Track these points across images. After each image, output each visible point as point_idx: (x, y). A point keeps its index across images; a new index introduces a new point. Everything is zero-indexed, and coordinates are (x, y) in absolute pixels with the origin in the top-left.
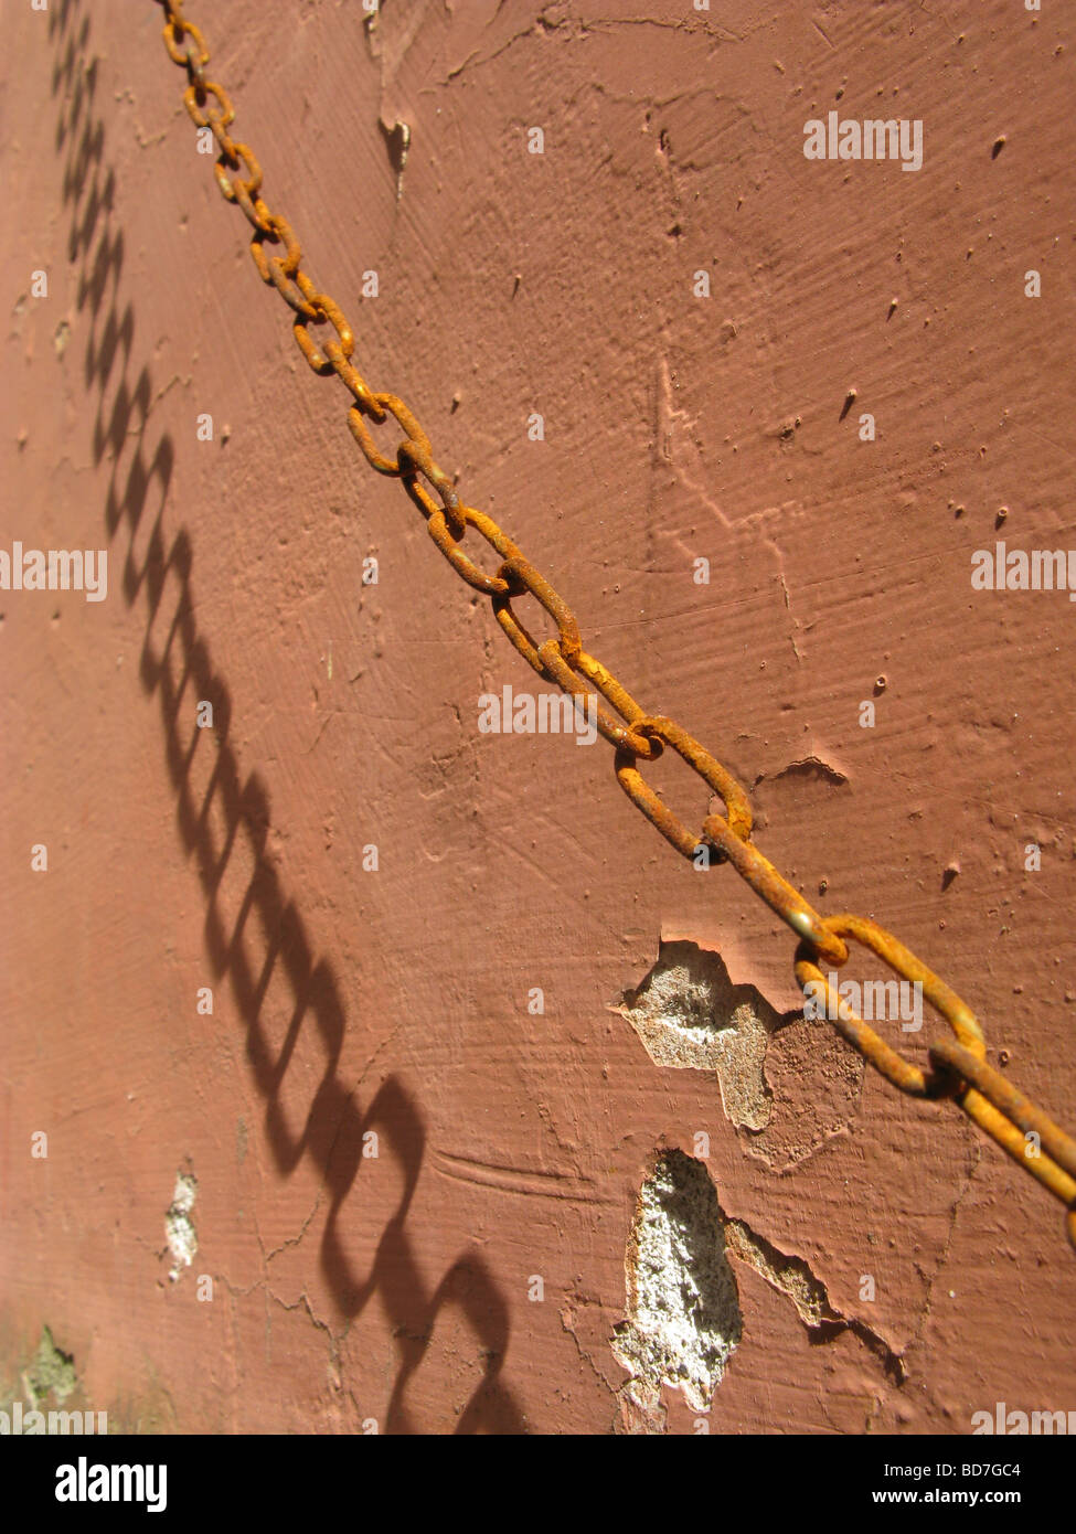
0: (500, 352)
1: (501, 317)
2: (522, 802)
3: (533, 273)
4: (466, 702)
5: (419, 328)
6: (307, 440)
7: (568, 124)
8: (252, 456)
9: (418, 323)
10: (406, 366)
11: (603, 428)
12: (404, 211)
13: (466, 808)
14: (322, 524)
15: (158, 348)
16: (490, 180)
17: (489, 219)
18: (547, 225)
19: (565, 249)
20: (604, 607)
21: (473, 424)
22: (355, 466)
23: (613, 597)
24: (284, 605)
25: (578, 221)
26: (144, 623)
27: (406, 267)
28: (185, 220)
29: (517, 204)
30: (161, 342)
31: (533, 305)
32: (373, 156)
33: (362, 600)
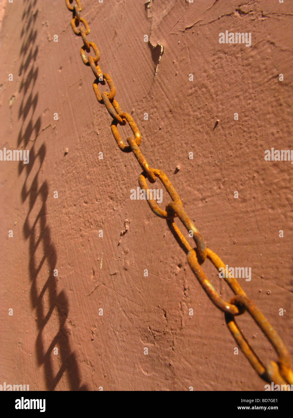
0: (204, 152)
1: (206, 137)
2: (198, 372)
3: (226, 120)
4: (170, 311)
5: (160, 131)
6: (101, 164)
7: (252, 57)
8: (76, 163)
9: (160, 129)
10: (152, 146)
11: (265, 207)
12: (157, 80)
13: (165, 360)
14: (104, 201)
15: (45, 112)
16: (204, 74)
17: (203, 91)
18: (237, 100)
19: (247, 114)
20: (258, 298)
21: (186, 182)
22: (122, 182)
23: (265, 295)
24: (83, 229)
25: (256, 102)
26: (26, 212)
27: (156, 104)
28: (61, 68)
29: (219, 87)
30: (46, 110)
31: (225, 136)
32: (144, 56)
33: (120, 241)
